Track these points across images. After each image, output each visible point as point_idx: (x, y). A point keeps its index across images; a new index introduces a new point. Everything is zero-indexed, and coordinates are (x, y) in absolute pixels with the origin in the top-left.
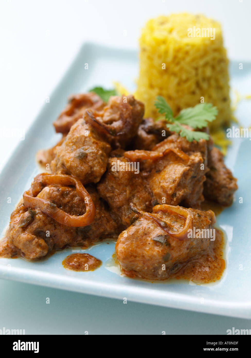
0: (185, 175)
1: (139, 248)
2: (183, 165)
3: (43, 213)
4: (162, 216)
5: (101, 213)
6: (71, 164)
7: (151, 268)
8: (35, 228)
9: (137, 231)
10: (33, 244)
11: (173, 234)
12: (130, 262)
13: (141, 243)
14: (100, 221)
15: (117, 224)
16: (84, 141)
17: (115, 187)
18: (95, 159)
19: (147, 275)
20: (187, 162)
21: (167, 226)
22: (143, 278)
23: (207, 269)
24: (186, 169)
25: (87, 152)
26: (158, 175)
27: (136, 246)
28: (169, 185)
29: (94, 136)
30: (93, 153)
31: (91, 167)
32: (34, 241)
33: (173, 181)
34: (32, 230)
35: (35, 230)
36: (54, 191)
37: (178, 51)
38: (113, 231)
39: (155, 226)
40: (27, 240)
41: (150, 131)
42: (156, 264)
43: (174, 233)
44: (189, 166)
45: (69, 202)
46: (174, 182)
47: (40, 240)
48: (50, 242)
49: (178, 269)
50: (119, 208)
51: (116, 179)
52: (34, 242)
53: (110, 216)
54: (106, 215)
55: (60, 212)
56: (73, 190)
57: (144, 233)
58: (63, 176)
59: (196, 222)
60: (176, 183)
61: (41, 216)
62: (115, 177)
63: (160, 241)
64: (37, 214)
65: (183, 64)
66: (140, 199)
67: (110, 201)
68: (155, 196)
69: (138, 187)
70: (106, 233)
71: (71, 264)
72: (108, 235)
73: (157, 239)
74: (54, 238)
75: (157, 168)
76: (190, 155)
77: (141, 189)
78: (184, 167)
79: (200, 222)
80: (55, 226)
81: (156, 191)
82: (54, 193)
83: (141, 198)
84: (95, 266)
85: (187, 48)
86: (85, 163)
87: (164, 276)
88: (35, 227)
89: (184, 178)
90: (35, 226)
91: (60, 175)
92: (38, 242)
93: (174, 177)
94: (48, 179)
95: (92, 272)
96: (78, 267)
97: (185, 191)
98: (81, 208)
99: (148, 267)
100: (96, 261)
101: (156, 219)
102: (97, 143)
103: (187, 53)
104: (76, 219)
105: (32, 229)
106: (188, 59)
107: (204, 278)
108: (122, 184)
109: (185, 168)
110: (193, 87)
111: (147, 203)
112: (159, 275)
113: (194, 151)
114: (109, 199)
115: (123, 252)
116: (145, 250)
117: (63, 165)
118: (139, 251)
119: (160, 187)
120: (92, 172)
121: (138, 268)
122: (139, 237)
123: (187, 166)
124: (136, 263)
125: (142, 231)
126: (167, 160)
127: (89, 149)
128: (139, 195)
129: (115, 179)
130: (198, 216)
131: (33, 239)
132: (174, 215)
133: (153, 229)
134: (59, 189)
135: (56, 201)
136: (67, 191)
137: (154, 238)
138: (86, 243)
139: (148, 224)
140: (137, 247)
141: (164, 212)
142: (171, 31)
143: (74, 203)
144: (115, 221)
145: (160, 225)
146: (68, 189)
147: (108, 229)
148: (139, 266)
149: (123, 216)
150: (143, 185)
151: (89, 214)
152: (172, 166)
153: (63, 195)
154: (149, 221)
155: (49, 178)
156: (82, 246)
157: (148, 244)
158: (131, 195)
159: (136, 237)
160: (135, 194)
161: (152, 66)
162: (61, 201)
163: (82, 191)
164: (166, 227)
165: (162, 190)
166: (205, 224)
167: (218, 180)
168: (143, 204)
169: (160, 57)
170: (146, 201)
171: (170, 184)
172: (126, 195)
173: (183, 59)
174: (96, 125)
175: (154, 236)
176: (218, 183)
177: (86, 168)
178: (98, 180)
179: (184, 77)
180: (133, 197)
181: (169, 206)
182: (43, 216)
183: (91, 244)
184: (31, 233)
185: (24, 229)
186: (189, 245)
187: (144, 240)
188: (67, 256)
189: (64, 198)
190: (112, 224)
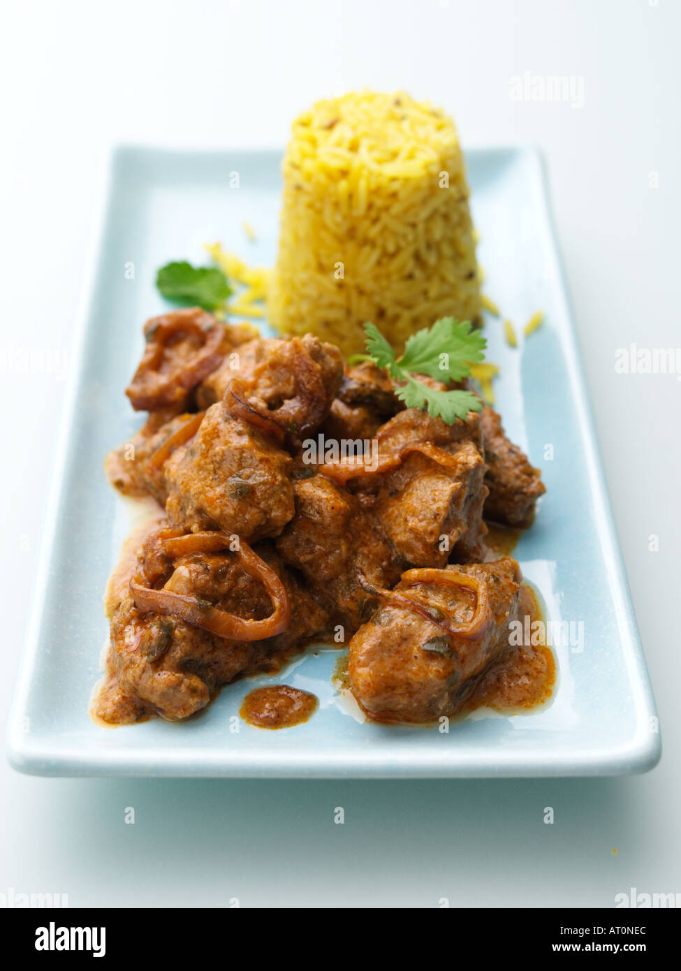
0: (455, 499)
1: (398, 670)
2: (447, 479)
3: (186, 623)
4: (427, 592)
5: (296, 597)
6: (222, 511)
7: (425, 702)
8: (180, 658)
9: (387, 635)
10: (183, 691)
11: (460, 632)
12: (385, 699)
13: (399, 658)
14: (296, 614)
15: (329, 612)
16: (241, 458)
17: (314, 540)
18: (271, 496)
19: (415, 715)
20: (453, 471)
21: (444, 616)
22: (408, 720)
23: (525, 680)
24: (455, 487)
25: (251, 482)
26: (396, 502)
27: (392, 666)
28: (427, 527)
29: (259, 444)
30: (264, 483)
31: (265, 512)
32: (183, 685)
33: (433, 517)
34: (173, 663)
35: (180, 662)
36: (198, 573)
37: (376, 192)
38: (322, 628)
39: (420, 620)
40: (169, 687)
41: (354, 400)
42: (435, 693)
43: (460, 629)
44: (459, 478)
45: (230, 590)
46: (435, 518)
47: (192, 681)
48: (209, 677)
49: (469, 691)
50: (329, 582)
51: (317, 526)
52: (183, 688)
53: (313, 598)
54: (306, 600)
55: (220, 614)
56: (233, 562)
57: (401, 637)
58: (205, 535)
59: (493, 594)
60: (440, 520)
61: (184, 630)
62: (314, 524)
63: (437, 650)
64: (176, 627)
65: (385, 218)
66: (369, 558)
67: (310, 571)
68: (398, 546)
69: (363, 534)
70: (311, 634)
71: (261, 716)
72: (312, 637)
73: (432, 647)
74: (214, 666)
75: (390, 487)
76: (453, 450)
77: (367, 537)
78: (450, 483)
79: (499, 592)
80: (213, 643)
81: (399, 538)
82: (200, 577)
83: (371, 556)
84: (307, 711)
85: (395, 186)
86: (251, 506)
87: (447, 711)
88: (178, 656)
89: (454, 506)
90: (177, 653)
91: (199, 535)
92: (190, 684)
93: (434, 507)
94: (175, 547)
95: (305, 724)
96: (277, 721)
97: (459, 532)
98: (257, 597)
99: (420, 702)
100: (307, 699)
101: (419, 604)
102: (267, 461)
103: (394, 195)
104: (260, 628)
105: (172, 660)
106: (396, 209)
107: (523, 700)
108: (331, 535)
109: (453, 485)
110: (411, 265)
111: (384, 564)
112: (439, 710)
113: (459, 442)
114: (306, 566)
115: (369, 684)
116: (410, 671)
117: (200, 511)
118: (400, 675)
119: (407, 530)
120: (268, 521)
121: (400, 706)
122: (392, 646)
123: (456, 481)
124: (396, 699)
125: (398, 634)
126: (409, 469)
127: (255, 475)
128: (366, 552)
129: (315, 527)
130: (495, 581)
131: (180, 682)
132: (449, 586)
133: (417, 626)
134: (207, 565)
135: (207, 593)
136: (223, 566)
137: (424, 645)
138: (274, 661)
139: (405, 616)
140: (393, 668)
141: (428, 584)
142: (354, 148)
143: (242, 589)
144: (323, 608)
145: (430, 616)
146: (223, 563)
147: (314, 627)
148: (402, 702)
149: (340, 595)
150: (370, 527)
151: (283, 613)
152: (424, 482)
153: (218, 576)
154: (407, 611)
155: (178, 543)
156: (268, 670)
157: (413, 659)
158: (351, 552)
159: (387, 648)
160: (358, 548)
161: (319, 226)
162: (217, 590)
163: (256, 565)
164: (442, 618)
165: (412, 536)
166: (510, 594)
167: (503, 480)
168: (377, 567)
169: (336, 205)
170: (382, 561)
171: (429, 524)
172: (340, 554)
173: (387, 209)
174: (258, 419)
175: (424, 643)
176: (505, 486)
177: (256, 516)
178: (279, 532)
179: (391, 248)
180: (354, 556)
181: (437, 572)
182: (189, 630)
183: (284, 662)
184: (173, 670)
185: (157, 664)
186: (490, 644)
187: (405, 651)
188: (244, 696)
189: (220, 583)
190: (319, 615)
